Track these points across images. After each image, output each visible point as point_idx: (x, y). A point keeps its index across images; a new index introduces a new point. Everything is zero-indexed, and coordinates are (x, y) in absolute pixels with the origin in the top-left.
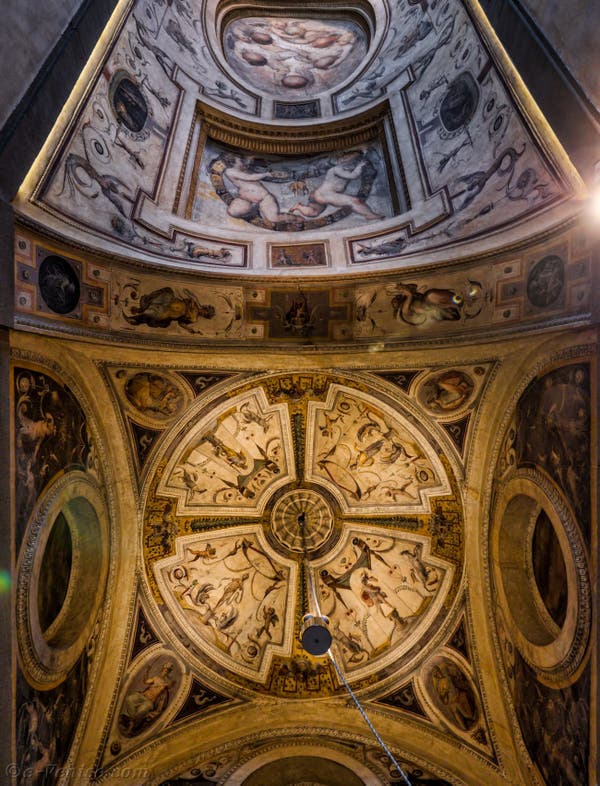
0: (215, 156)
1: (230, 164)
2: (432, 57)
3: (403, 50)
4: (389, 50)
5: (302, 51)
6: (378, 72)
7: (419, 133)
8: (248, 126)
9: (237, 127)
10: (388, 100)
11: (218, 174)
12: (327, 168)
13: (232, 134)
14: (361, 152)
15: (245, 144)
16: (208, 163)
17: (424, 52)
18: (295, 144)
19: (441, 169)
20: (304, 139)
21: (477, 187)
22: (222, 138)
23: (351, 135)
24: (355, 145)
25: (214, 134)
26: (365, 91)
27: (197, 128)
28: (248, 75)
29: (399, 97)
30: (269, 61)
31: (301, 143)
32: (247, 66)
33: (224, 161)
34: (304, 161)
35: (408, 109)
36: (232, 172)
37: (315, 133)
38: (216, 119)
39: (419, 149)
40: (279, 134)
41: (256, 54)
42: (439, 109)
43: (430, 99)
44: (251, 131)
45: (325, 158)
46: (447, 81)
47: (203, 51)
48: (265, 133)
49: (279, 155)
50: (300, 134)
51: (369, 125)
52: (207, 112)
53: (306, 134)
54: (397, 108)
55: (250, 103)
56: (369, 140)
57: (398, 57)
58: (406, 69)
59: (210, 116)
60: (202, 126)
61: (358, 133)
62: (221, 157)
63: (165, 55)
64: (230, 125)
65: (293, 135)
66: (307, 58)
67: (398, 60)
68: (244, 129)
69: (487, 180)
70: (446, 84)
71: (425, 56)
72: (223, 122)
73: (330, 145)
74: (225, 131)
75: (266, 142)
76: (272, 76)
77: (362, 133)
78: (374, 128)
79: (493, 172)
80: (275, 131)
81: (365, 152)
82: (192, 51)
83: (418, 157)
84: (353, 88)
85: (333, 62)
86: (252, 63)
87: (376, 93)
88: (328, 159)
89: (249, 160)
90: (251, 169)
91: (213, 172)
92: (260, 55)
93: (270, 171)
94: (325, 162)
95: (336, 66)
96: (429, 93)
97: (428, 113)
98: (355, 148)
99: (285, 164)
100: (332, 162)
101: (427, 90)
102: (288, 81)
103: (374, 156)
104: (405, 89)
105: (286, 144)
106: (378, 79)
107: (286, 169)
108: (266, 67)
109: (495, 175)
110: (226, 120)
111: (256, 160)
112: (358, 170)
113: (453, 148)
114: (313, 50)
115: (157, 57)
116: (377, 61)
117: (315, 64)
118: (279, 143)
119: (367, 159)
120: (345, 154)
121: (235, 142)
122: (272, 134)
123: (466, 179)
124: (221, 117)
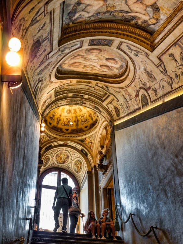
0: (152, 26)
1: (145, 21)
2: (40, 64)
3: (48, 65)
4: (53, 64)
5: (87, 62)
6: (59, 56)
7: (50, 36)
8: (129, 38)
9: (135, 38)
10: (58, 47)
11: (154, 18)
12: (92, 16)
13: (139, 35)
14: (73, 23)
15: (133, 29)
16: (158, 24)
17: (42, 65)
18: (106, 28)
19: (45, 23)
20: (101, 30)
21: (34, 19)
22: (144, 34)
23: (76, 31)
24: (75, 26)
25: (148, 36)
26: (66, 49)
27: (157, 41)
28: (118, 55)
29: (54, 48)
30: (105, 59)
31: (103, 28)
32: (117, 59)
33: (148, 23)
34: (103, 19)
35: (52, 45)
36: (146, 18)
37: (95, 32)
38: (144, 42)
39: (51, 30)
40: (113, 33)
41: (110, 62)
42: (41, 47)
43: (43, 50)
44: (128, 36)
45: (91, 21)
46: (37, 57)
47: (140, 68)
48: (120, 34)
49: (115, 23)
50: (102, 32)
51: (68, 35)
52: (149, 46)
53: (99, 32)
54: (56, 45)
55: (124, 47)
56: (68, 28)
57: (50, 62)
58: (49, 58)
59: (148, 44)
60: (154, 41)
61: (73, 32)
62: (148, 25)
63: (161, 72)
64: (138, 39)
65: (106, 32)
66: (85, 59)
67: (51, 61)
68: (131, 37)
69: (30, 23)
70: (37, 56)
71: (42, 64)
72: (141, 41)
73: (87, 26)
74: (142, 37)
75: (121, 30)
76: (106, 54)
77: (71, 32)
78: (65, 34)
79: (28, 27)
80: (115, 34)
81: (71, 23)
82: (145, 70)
83: (52, 27)
84: (71, 50)
85: (74, 57)
86: (114, 59)
87: (63, 49)
88: (91, 20)
89: (133, 22)
90: (134, 18)
91: (157, 19)
92: (108, 62)
93: (123, 16)
94: (92, 19)
95: (74, 56)
96: (43, 52)
97: (45, 44)
98: (75, 25)
99: (114, 18)
100: (89, 19)
101: (44, 53)
102: (98, 51)
103: (67, 22)
104: (51, 52)
105: (110, 28)
106: (59, 54)
107: (114, 16)
108: (107, 57)
109: (27, 27)
110: (140, 42)
111: (129, 22)
112: (77, 15)
113: (39, 33)
114: (81, 62)
115: (166, 72)
116: (58, 60)
117: (82, 56)
118: (114, 29)
119: (71, 20)
120: (81, 22)
121: (138, 31)
122: (117, 33)
123: (37, 21)
124: (142, 43)
